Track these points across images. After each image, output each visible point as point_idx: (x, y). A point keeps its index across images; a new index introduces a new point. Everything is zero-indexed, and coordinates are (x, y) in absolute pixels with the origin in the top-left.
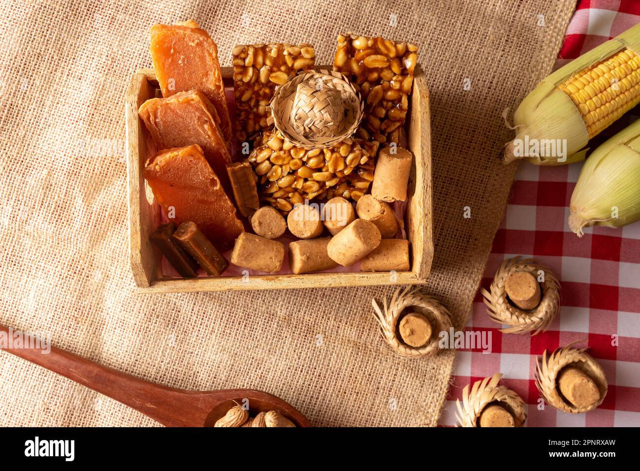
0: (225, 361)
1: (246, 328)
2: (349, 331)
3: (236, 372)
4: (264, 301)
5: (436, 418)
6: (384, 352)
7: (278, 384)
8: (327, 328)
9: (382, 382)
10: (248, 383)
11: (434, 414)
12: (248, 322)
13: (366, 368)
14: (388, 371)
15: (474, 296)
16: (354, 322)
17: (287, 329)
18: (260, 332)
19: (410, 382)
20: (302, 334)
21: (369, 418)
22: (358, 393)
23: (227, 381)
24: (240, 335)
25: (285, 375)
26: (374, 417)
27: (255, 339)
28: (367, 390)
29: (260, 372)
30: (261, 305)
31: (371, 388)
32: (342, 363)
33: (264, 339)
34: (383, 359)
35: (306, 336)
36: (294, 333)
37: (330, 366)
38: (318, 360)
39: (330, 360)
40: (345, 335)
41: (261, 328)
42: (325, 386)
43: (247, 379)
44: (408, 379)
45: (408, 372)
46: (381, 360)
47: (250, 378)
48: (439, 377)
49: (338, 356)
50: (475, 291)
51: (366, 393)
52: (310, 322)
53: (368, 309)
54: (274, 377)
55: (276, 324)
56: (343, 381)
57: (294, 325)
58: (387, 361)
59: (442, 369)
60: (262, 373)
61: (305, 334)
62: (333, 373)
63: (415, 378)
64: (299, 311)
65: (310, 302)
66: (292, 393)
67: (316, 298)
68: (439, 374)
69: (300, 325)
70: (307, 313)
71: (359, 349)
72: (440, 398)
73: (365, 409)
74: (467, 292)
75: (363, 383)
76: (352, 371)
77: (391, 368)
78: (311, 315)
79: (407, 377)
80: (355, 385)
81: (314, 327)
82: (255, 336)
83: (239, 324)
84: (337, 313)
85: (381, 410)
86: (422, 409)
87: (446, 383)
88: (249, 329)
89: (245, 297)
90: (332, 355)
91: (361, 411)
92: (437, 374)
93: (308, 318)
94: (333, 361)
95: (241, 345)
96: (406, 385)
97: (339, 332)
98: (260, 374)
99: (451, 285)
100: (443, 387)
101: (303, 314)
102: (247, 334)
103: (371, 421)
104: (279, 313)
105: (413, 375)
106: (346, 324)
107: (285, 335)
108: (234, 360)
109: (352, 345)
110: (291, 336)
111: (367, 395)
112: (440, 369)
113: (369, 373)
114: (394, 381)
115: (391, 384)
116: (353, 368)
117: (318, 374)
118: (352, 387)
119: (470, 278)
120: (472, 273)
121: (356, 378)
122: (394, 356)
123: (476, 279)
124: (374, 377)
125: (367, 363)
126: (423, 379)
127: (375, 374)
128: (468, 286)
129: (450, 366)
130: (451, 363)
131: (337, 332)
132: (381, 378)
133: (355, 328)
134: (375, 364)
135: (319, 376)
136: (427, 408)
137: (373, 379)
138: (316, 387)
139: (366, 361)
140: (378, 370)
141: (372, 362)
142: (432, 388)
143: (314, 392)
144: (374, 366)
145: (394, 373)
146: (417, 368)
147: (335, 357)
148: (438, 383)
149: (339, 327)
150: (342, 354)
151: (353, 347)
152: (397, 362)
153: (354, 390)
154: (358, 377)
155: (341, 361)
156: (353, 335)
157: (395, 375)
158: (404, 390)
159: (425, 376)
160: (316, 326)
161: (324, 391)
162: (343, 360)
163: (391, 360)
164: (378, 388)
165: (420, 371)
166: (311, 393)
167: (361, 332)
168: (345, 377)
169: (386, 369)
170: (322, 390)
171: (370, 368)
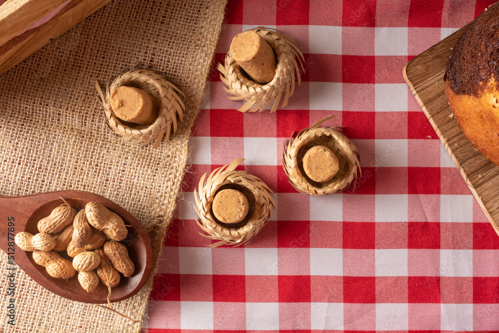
2: (71, 118)
5: (172, 209)
6: (112, 141)
8: (47, 116)
9: (111, 173)
11: (170, 206)
13: (92, 157)
14: (117, 160)
15: (207, 71)
19: (141, 172)
20: (18, 123)
22: (85, 186)
28: (94, 183)
31: (99, 180)
32: (65, 153)
35: (23, 125)
36: (9, 122)
37: (52, 156)
38: (37, 151)
39: (51, 150)
40: (68, 123)
42: (48, 179)
44: (139, 168)
45: (139, 160)
46: (109, 148)
48: (174, 165)
49: (59, 146)
50: (208, 66)
51: (94, 185)
56: (67, 173)
58: (115, 150)
59: (177, 156)
61: (21, 123)
62: (55, 165)
63: (146, 167)
66: (11, 188)
68: (175, 162)
71: (83, 137)
72: (174, 187)
74: (199, 67)
75: (90, 175)
76: (77, 162)
77: (120, 157)
79: (137, 166)
80: (81, 177)
84: (57, 98)
86: (157, 201)
87: (182, 170)
90: (52, 144)
92: (172, 162)
94: (54, 152)
96: (137, 175)
97: (61, 119)
99: (182, 61)
100: (178, 175)
105: (144, 163)
106: (67, 109)
109: (75, 133)
111: (95, 188)
112: (175, 157)
113: (96, 163)
114: (124, 171)
115: (120, 175)
116: (78, 159)
117: (38, 166)
118: (78, 179)
119: (202, 51)
120: (204, 46)
121: (82, 170)
122: (124, 145)
123: (209, 52)
124: (102, 168)
125: (93, 152)
126: (156, 168)
127: (102, 164)
128: (200, 61)
129: (186, 153)
130: (186, 148)
131: (59, 120)
132: (110, 168)
133: (77, 114)
134: (102, 153)
135: (40, 168)
136: (162, 199)
137: (100, 169)
138: (37, 180)
139: (91, 150)
140: (105, 160)
141: (98, 151)
142: (166, 176)
143: (35, 186)
144: (101, 155)
145: (123, 162)
146: (150, 157)
147: (57, 147)
148: (172, 171)
149: (59, 114)
150: (64, 144)
151: (76, 136)
152: (126, 150)
153: (80, 183)
154: (84, 168)
155: (64, 151)
156: (76, 122)
157: (124, 164)
158: (135, 181)
159: (158, 164)
160: (34, 114)
161: (46, 185)
162: (66, 150)
163: (120, 148)
164: (107, 180)
165: (153, 159)
166: (33, 187)
167: (84, 118)
168: (70, 169)
169: (114, 158)
170: (45, 183)
171: (97, 157)
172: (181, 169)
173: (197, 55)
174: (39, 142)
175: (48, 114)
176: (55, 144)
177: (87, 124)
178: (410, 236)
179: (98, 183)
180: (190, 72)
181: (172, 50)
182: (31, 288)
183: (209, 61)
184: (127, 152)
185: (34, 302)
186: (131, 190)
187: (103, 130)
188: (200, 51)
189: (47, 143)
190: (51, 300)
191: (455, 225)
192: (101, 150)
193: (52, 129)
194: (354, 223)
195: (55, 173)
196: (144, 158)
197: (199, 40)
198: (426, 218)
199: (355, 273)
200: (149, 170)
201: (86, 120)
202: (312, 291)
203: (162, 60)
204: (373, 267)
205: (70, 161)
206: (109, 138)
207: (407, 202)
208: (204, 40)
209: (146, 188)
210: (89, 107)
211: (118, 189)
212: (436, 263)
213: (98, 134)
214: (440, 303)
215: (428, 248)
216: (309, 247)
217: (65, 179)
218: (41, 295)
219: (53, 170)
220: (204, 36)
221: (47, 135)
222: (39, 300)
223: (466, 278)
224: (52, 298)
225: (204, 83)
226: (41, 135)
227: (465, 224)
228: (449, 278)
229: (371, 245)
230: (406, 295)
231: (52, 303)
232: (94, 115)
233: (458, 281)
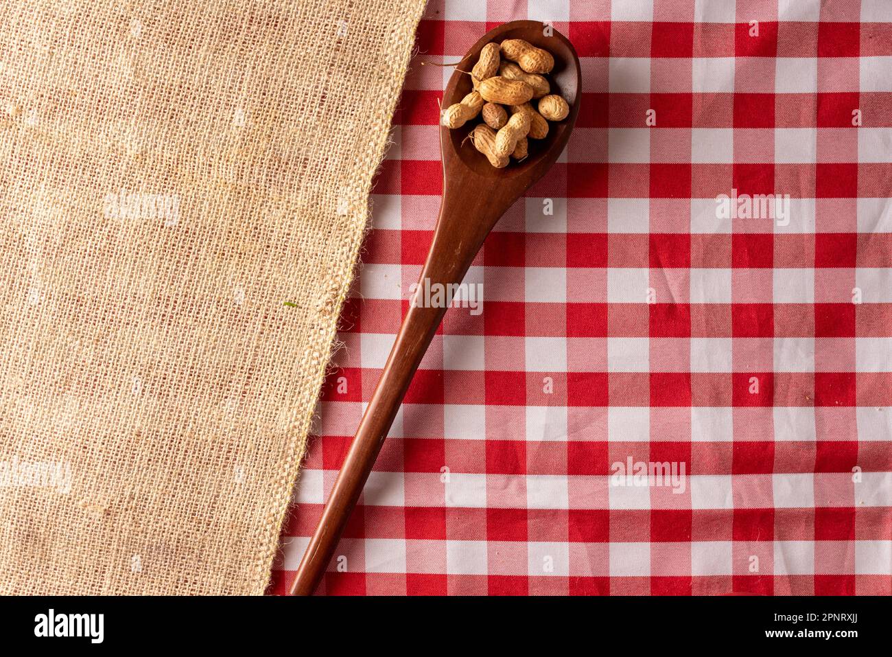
0: (59, 218)
1: (85, 172)
2: (224, 170)
3: (75, 232)
4: (107, 135)
5: (349, 281)
6: (274, 197)
7: (132, 247)
8: (196, 168)
9: (273, 238)
10: (91, 247)
11: (345, 278)
12: (88, 164)
13: (250, 218)
14: (281, 221)
16: (231, 156)
17: (141, 171)
18: (104, 176)
19: (310, 235)
20: (160, 177)
21: (257, 286)
22: (241, 253)
23: (63, 245)
24: (78, 182)
25: (140, 233)
26: (265, 285)
27: (97, 187)
28: (252, 250)
29: (107, 230)
30: (104, 141)
31: (258, 247)
32: (217, 213)
33: (110, 186)
34: (273, 206)
35: (166, 179)
36: (149, 176)
37: (201, 218)
38: (184, 211)
39: (200, 210)
40: (220, 177)
41: (105, 172)
42: (196, 246)
43: (90, 241)
44: (307, 230)
45: (308, 220)
46: (271, 207)
47: (93, 240)
48: (351, 226)
49: (210, 204)
50: (394, 103)
51: (251, 253)
52: (171, 160)
53: (249, 138)
54: (125, 235)
55: (125, 165)
56: (220, 238)
57: (150, 166)
58: (278, 208)
59: (355, 215)
60: (110, 232)
61: (165, 177)
62: (205, 228)
63: (317, 229)
64: (156, 146)
65: (170, 132)
66: (151, 258)
67: (178, 127)
68: (352, 223)
69: (159, 165)
70: (166, 147)
71: (239, 193)
72: (351, 253)
73: (252, 275)
74: (384, 104)
75: (247, 241)
76: (231, 224)
77: (284, 217)
78: (171, 150)
79: (306, 228)
80: (236, 243)
81: (177, 167)
82: (98, 183)
83: (76, 168)
84: (207, 145)
85: (274, 276)
86: (330, 271)
87: (361, 232)
88: (89, 173)
89: (82, 131)
90: (202, 203)
91: (247, 278)
92: (348, 223)
93: (169, 155)
94: (204, 213)
95: (79, 195)
96: (305, 239)
97: (212, 171)
98: (106, 233)
99: (361, 96)
100: (355, 238)
101: (160, 149)
102: (87, 181)
103: (261, 291)
104: (128, 151)
105: (314, 225)
106: (220, 159)
107: (138, 179)
108: (71, 215)
109: (230, 189)
110: (146, 181)
111: (253, 256)
112: (352, 216)
113: (254, 225)
114: (289, 234)
115: (285, 239)
116: (233, 220)
117: (185, 230)
118: (232, 246)
119: (387, 84)
120: (390, 78)
121: (238, 234)
122: (289, 202)
123: (396, 85)
124: (262, 231)
125: (251, 212)
126: (329, 230)
127: (263, 227)
128: (384, 96)
129: (366, 211)
130: (366, 205)
131: (209, 173)
132: (272, 231)
133: (233, 165)
134: (263, 212)
135: (187, 232)
136: (336, 270)
137: (259, 233)
138: (182, 247)
139: (250, 209)
140: (266, 221)
141: (258, 210)
142: (341, 240)
143: (180, 255)
144: (262, 215)
145: (288, 223)
146: (321, 216)
147: (207, 206)
148: (349, 233)
149: (210, 166)
150: (216, 202)
151: (231, 192)
152: (292, 209)
153: (235, 250)
154: (240, 232)
155: (215, 211)
156: (231, 175)
157: (290, 226)
158: (303, 246)
159: (331, 225)
160: (180, 166)
161: (194, 253)
162: (218, 210)
163: (285, 206)
164: (268, 247)
165: (325, 219)
166: (177, 256)
167: (241, 169)
168: (223, 233)
169: (277, 218)
170: (192, 251)
171: (256, 218)
172: (359, 233)
173: (381, 89)
174: (186, 200)
175: (196, 165)
176: (205, 202)
177: (244, 177)
178: (652, 321)
179: (257, 250)
180: (372, 110)
181: (349, 83)
182: (173, 382)
183: (396, 97)
184: (294, 211)
185: (177, 398)
186: (298, 259)
187: (263, 184)
188: (384, 84)
189: (195, 202)
190: (199, 397)
191: (710, 307)
192: (261, 209)
193: (201, 184)
194: (580, 304)
195: (204, 238)
196: (313, 218)
197: (383, 71)
198: (672, 299)
199: (582, 368)
200: (321, 233)
201: (243, 171)
202: (527, 392)
203: (336, 96)
204: (605, 360)
205: (223, 223)
206: (271, 194)
207: (648, 278)
208: (388, 71)
209: (317, 255)
210: (246, 156)
211: (282, 257)
212: (685, 355)
213: (257, 189)
214: (690, 406)
215: (676, 336)
216: (524, 336)
217: (217, 245)
218: (186, 390)
219: (203, 235)
220: (388, 66)
221: (195, 191)
222: (184, 397)
223: (724, 374)
224: (199, 394)
225: (389, 124)
226: (188, 191)
227: (722, 305)
228: (702, 375)
229: (602, 332)
230: (647, 397)
231: (199, 400)
232: (252, 165)
233: (712, 379)
